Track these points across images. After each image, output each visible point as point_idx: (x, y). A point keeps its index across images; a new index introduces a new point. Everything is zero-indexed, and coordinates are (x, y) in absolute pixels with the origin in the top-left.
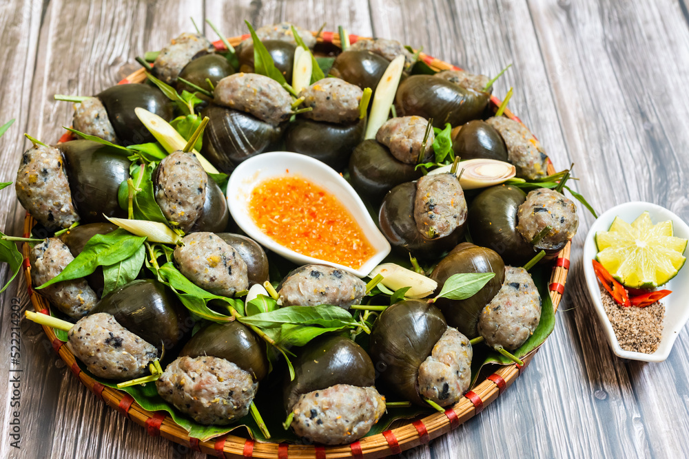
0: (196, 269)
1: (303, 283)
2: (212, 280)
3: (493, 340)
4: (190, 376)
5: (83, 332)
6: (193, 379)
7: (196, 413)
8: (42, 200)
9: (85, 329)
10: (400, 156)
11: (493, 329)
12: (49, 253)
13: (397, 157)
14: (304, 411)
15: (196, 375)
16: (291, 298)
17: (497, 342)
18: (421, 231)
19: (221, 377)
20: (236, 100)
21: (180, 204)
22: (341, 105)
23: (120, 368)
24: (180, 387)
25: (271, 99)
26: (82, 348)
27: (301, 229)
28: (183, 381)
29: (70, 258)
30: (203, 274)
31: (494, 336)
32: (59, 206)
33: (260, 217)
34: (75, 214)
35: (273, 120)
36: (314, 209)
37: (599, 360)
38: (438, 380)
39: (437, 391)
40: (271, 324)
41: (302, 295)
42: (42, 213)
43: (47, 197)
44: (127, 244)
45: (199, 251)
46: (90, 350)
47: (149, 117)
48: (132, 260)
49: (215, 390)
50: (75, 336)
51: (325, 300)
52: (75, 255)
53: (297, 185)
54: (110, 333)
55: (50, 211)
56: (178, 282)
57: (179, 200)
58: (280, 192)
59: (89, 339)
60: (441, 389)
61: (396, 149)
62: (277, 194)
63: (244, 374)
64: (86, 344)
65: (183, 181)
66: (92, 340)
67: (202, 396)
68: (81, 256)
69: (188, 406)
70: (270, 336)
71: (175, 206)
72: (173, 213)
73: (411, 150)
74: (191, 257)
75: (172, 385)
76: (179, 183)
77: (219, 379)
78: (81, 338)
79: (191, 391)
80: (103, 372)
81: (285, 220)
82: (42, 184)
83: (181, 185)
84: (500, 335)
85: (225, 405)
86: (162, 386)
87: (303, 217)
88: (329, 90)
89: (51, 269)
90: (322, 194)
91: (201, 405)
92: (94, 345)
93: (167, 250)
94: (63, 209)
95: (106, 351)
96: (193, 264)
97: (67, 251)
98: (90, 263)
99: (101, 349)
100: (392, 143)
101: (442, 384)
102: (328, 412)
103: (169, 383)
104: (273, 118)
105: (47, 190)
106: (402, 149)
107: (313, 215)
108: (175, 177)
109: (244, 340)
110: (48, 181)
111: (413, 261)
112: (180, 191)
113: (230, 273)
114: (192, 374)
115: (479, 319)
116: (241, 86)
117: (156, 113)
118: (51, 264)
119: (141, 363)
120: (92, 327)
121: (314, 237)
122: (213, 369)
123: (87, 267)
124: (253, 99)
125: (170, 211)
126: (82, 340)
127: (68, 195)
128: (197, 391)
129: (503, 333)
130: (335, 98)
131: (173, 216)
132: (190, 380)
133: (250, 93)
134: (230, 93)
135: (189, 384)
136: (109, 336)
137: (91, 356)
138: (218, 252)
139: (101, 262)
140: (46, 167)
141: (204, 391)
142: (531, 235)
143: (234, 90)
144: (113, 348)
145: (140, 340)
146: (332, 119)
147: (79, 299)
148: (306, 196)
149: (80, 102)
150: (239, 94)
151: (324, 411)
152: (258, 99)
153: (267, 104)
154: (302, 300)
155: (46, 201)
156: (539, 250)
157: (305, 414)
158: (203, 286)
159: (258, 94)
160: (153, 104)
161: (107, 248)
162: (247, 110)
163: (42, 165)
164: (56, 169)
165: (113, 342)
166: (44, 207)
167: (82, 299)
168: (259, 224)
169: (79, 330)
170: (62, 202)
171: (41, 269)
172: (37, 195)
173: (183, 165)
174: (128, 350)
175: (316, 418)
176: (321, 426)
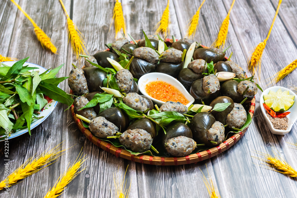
0: (131, 103)
1: (168, 105)
2: (137, 106)
5: (95, 122)
6: (132, 135)
7: (133, 147)
8: (78, 85)
10: (196, 71)
11: (231, 121)
12: (81, 100)
13: (195, 72)
14: (170, 143)
15: (133, 134)
16: (164, 109)
17: (233, 126)
18: (205, 92)
20: (141, 55)
21: (125, 84)
22: (176, 56)
23: (107, 133)
24: (128, 138)
25: (152, 55)
26: (94, 127)
27: (164, 96)
28: (129, 136)
29: (88, 102)
30: (133, 104)
31: (232, 124)
32: (83, 86)
33: (149, 92)
34: (88, 90)
35: (152, 62)
36: (167, 90)
37: (267, 135)
38: (214, 134)
39: (214, 138)
41: (168, 108)
42: (77, 89)
43: (79, 84)
44: (107, 96)
45: (132, 97)
46: (97, 128)
47: (111, 60)
48: (109, 102)
49: (140, 138)
50: (92, 124)
51: (175, 110)
52: (89, 101)
53: (161, 83)
55: (80, 88)
56: (126, 107)
57: (124, 83)
58: (156, 85)
60: (215, 137)
61: (195, 69)
62: (154, 86)
63: (149, 134)
64: (96, 125)
65: (126, 76)
66: (98, 124)
67: (135, 140)
68: (92, 101)
69: (130, 145)
70: (157, 122)
71: (123, 84)
72: (122, 87)
73: (200, 69)
74: (129, 99)
75: (125, 138)
77: (141, 135)
78: (94, 124)
79: (132, 139)
80: (101, 135)
81: (158, 93)
82: (78, 79)
83: (125, 78)
84: (234, 123)
85: (143, 144)
86: (121, 139)
87: (164, 92)
88: (172, 51)
89: (82, 105)
90: (170, 86)
91: (135, 144)
92: (98, 126)
93: (120, 99)
94: (84, 88)
95: (102, 128)
96: (130, 101)
97: (87, 99)
98: (95, 102)
99: (101, 127)
100: (194, 67)
101: (216, 136)
102: (178, 143)
103: (124, 138)
104: (153, 61)
105: (79, 81)
106: (197, 68)
107: (167, 92)
108: (123, 75)
109: (149, 124)
110: (79, 78)
111: (203, 102)
112: (125, 80)
113: (142, 105)
115: (226, 119)
116: (142, 51)
117: (113, 59)
118: (82, 103)
119: (114, 132)
120: (97, 120)
121: (168, 98)
122: (139, 132)
123: (94, 104)
124: (146, 54)
127: (86, 83)
128: (134, 138)
129: (235, 122)
130: (174, 54)
131: (122, 88)
132: (131, 136)
133: (145, 53)
134: (138, 53)
136: (103, 123)
137: (97, 130)
138: (138, 98)
139: (99, 101)
140: (79, 74)
141: (136, 139)
142: (242, 92)
143: (140, 52)
144: (105, 127)
145: (114, 125)
146: (172, 61)
148: (164, 86)
149: (87, 57)
150: (141, 53)
151: (177, 143)
152: (148, 54)
153: (151, 56)
154: (168, 110)
155: (79, 85)
156: (245, 97)
157: (171, 144)
158: (133, 108)
159: (148, 53)
160: (112, 57)
161: (100, 97)
162: (144, 58)
163: (78, 73)
164: (82, 75)
165: (105, 125)
166: (78, 87)
167: (92, 115)
168: (149, 94)
169: (93, 121)
170: (84, 85)
171: (78, 105)
172: (76, 83)
173: (125, 72)
174: (110, 128)
175: (175, 146)
176: (176, 148)
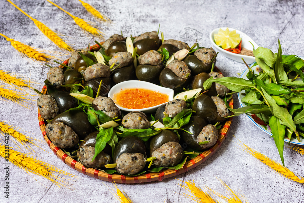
0: (138, 124)
2: (144, 125)
4: (164, 152)
5: (123, 162)
7: (172, 162)
8: (67, 138)
13: (154, 65)
16: (173, 113)
18: (182, 77)
20: (95, 75)
24: (164, 157)
25: (105, 69)
26: (126, 167)
27: (142, 102)
30: (140, 125)
32: (74, 136)
33: (126, 106)
36: (139, 95)
42: (70, 142)
46: (130, 166)
50: (121, 165)
53: (127, 92)
55: (72, 140)
59: (127, 163)
61: (153, 62)
62: (125, 97)
64: (127, 165)
69: (169, 162)
70: (176, 127)
71: (112, 113)
73: (159, 60)
79: (168, 156)
80: (137, 170)
81: (135, 103)
86: (157, 162)
88: (120, 56)
90: (137, 90)
91: (174, 158)
92: (130, 163)
95: (134, 163)
100: (151, 61)
103: (159, 159)
104: (108, 75)
105: (67, 133)
106: (155, 61)
111: (184, 89)
118: (90, 153)
120: (124, 159)
121: (147, 102)
122: (169, 146)
126: (125, 165)
127: (74, 132)
128: (171, 154)
131: (113, 116)
132: (166, 153)
133: (98, 70)
134: (92, 74)
136: (132, 158)
143: (92, 72)
144: (135, 161)
145: (140, 154)
146: (125, 65)
148: (133, 93)
150: (95, 72)
151: (208, 136)
152: (102, 71)
153: (105, 71)
157: (204, 140)
158: (142, 128)
159: (101, 69)
161: (103, 136)
162: (100, 76)
165: (134, 159)
166: (69, 139)
169: (121, 162)
170: (74, 134)
171: (87, 157)
172: (65, 137)
174: (140, 158)
175: (208, 139)
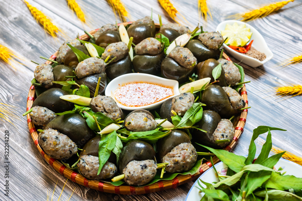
0: (143, 126)
2: (150, 125)
3: (234, 83)
4: (177, 157)
5: (132, 173)
6: (179, 156)
7: (187, 167)
8: (64, 148)
9: (131, 171)
11: (233, 79)
12: (88, 161)
13: (154, 54)
14: (220, 137)
15: (179, 155)
16: (183, 109)
17: (236, 82)
18: (188, 67)
19: (187, 149)
20: (88, 71)
21: (115, 112)
22: (122, 50)
23: (152, 174)
24: (176, 163)
25: (99, 63)
26: (136, 178)
28: (177, 160)
29: (97, 158)
30: (146, 126)
31: (234, 81)
32: (71, 146)
34: (77, 146)
35: (103, 71)
38: (240, 101)
39: (242, 104)
40: (186, 121)
41: (185, 106)
42: (66, 153)
43: (64, 146)
44: (112, 137)
45: (138, 120)
46: (139, 176)
48: (117, 141)
49: (189, 154)
50: (130, 176)
51: (192, 103)
52: (97, 156)
54: (141, 165)
55: (69, 150)
56: (141, 134)
57: (114, 111)
59: (136, 173)
60: (242, 103)
61: (152, 51)
64: (136, 175)
65: (111, 103)
66: (138, 172)
67: (187, 159)
68: (100, 153)
69: (183, 167)
71: (113, 114)
73: (158, 48)
74: (138, 123)
75: (173, 165)
76: (110, 105)
77: (187, 150)
78: (133, 175)
79: (182, 160)
80: (148, 180)
82: (60, 142)
83: (111, 105)
84: (236, 80)
85: (194, 157)
86: (170, 168)
88: (115, 48)
89: (95, 165)
91: (188, 162)
92: (139, 173)
93: (122, 131)
94: (73, 146)
95: (144, 172)
96: (141, 125)
97: (92, 156)
98: (106, 153)
99: (143, 173)
100: (150, 51)
101: (242, 101)
102: (226, 132)
103: (171, 165)
104: (103, 70)
105: (63, 143)
106: (155, 50)
110: (60, 140)
111: (190, 79)
112: (112, 107)
113: (151, 120)
114: (177, 156)
116: (86, 66)
118: (93, 164)
119: (155, 168)
120: (132, 169)
122: (182, 148)
123: (106, 155)
124: (94, 67)
125: (114, 116)
126: (134, 175)
127: (70, 140)
128: (184, 159)
129: (236, 78)
130: (119, 49)
131: (116, 117)
132: (178, 158)
133: (92, 66)
134: (84, 71)
135: (179, 159)
136: (141, 167)
137: (141, 178)
138: (143, 116)
139: (110, 149)
140: (56, 136)
141: (186, 157)
142: (217, 47)
143: (85, 69)
144: (145, 169)
145: (150, 160)
146: (121, 57)
147: (111, 168)
149: (32, 111)
150: (88, 69)
151: (224, 132)
152: (96, 66)
153: (99, 66)
154: (187, 107)
155: (65, 148)
156: (221, 50)
157: (221, 138)
158: (149, 130)
159: (95, 64)
161: (107, 143)
162: (94, 72)
163: (54, 137)
164: (59, 134)
165: (144, 167)
166: (66, 150)
169: (130, 173)
170: (70, 144)
171: (90, 169)
172: (61, 148)
173: (105, 99)
174: (150, 166)
175: (225, 136)
176: (228, 137)
